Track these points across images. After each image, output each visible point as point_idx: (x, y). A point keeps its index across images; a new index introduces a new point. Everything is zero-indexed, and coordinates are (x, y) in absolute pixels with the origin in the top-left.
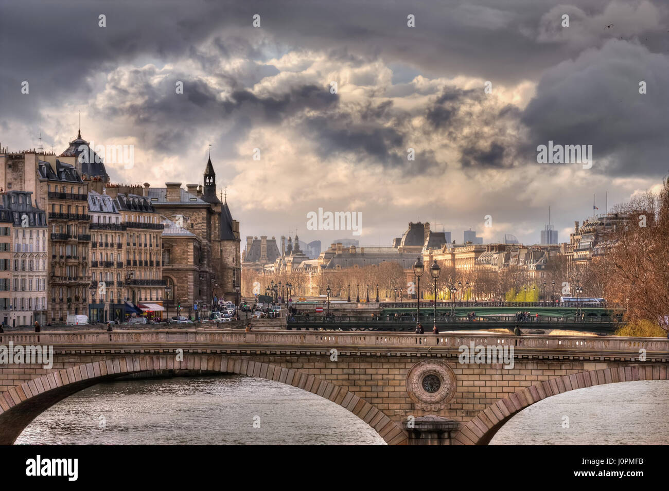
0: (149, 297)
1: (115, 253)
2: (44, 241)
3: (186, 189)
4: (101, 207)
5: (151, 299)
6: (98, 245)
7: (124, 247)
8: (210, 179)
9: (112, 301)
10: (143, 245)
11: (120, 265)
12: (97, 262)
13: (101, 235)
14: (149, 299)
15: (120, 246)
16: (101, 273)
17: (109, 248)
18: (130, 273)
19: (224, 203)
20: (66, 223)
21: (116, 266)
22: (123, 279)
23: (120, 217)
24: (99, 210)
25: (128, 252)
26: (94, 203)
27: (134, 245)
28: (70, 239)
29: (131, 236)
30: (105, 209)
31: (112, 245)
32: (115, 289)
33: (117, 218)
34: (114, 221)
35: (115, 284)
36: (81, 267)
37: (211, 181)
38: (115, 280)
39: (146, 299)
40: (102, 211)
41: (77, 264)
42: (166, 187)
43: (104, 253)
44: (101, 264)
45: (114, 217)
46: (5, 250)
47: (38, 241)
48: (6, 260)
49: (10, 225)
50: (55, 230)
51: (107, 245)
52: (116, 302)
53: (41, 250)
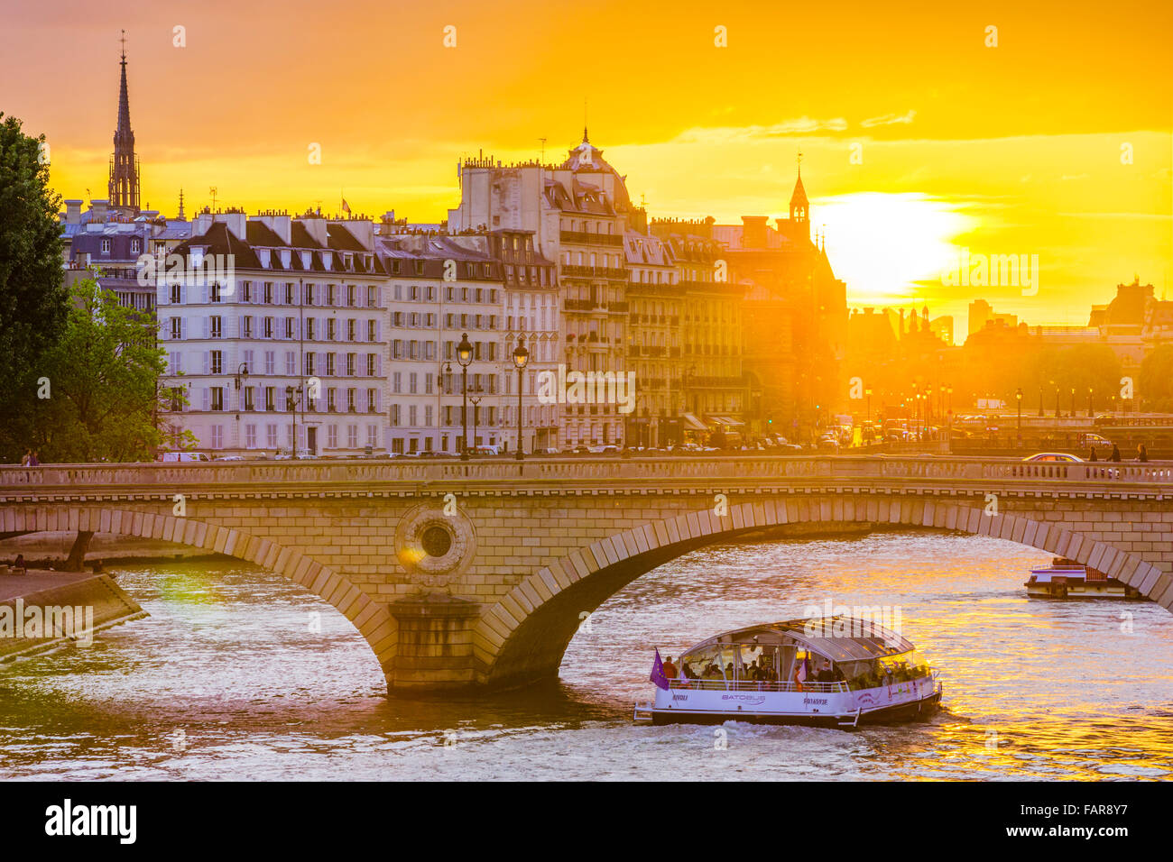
0: (720, 406)
1: (668, 333)
2: (553, 313)
3: (775, 227)
4: (645, 257)
5: (724, 410)
6: (640, 318)
7: (682, 323)
8: (799, 210)
9: (663, 412)
10: (711, 319)
11: (675, 352)
12: (639, 347)
13: (645, 302)
14: (720, 410)
15: (675, 321)
16: (645, 366)
17: (658, 324)
18: (690, 365)
19: (820, 248)
20: (587, 283)
21: (668, 355)
22: (679, 377)
23: (675, 273)
24: (642, 261)
25: (687, 331)
26: (634, 250)
27: (697, 319)
28: (595, 310)
29: (692, 305)
30: (650, 262)
31: (663, 320)
32: (666, 390)
33: (671, 275)
34: (665, 279)
35: (668, 383)
36: (612, 355)
37: (802, 214)
38: (668, 378)
39: (715, 410)
40: (646, 263)
41: (606, 351)
42: (742, 223)
43: (649, 331)
44: (646, 350)
45: (665, 273)
46: (491, 326)
47: (544, 313)
48: (492, 344)
49: (499, 287)
50: (574, 294)
51: (654, 319)
52: (668, 414)
53: (549, 328)
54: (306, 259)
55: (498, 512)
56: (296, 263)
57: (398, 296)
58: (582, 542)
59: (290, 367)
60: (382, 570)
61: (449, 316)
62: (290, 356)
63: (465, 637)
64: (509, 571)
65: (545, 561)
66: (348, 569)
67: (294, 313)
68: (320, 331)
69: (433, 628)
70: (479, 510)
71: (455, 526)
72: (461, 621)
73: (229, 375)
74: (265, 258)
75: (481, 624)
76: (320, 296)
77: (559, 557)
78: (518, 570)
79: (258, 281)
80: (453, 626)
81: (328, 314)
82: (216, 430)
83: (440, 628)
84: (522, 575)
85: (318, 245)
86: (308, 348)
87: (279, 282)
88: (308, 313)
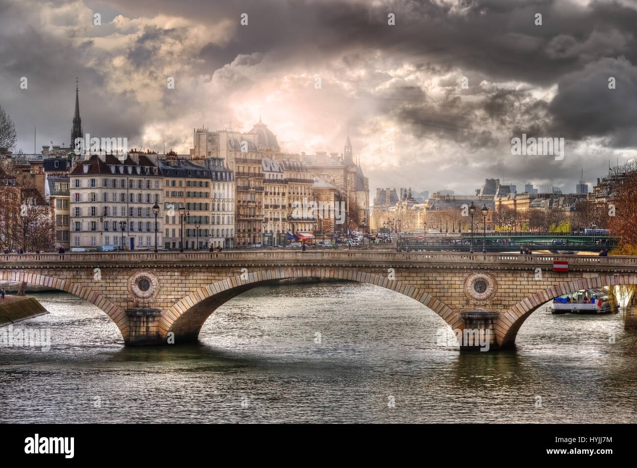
0: (303, 229)
1: (281, 199)
2: (232, 191)
3: (330, 156)
4: (271, 168)
5: (305, 230)
6: (269, 194)
7: (287, 195)
8: (348, 149)
9: (278, 231)
10: (300, 194)
11: (284, 207)
12: (268, 205)
13: (271, 187)
14: (303, 230)
15: (284, 194)
16: (271, 212)
17: (276, 196)
18: (290, 213)
19: (358, 166)
20: (247, 179)
21: (281, 208)
22: (285, 217)
23: (284, 175)
24: (270, 170)
25: (289, 198)
26: (267, 166)
27: (294, 193)
28: (250, 190)
29: (291, 188)
30: (273, 170)
31: (278, 194)
32: (280, 223)
33: (282, 175)
34: (279, 177)
35: (281, 220)
36: (257, 208)
37: (349, 151)
38: (281, 217)
39: (302, 230)
40: (271, 171)
41: (254, 207)
42: (316, 154)
43: (273, 199)
44: (271, 206)
45: (279, 175)
46: (206, 197)
47: (228, 191)
48: (207, 204)
49: (209, 181)
50: (240, 183)
51: (275, 194)
52: (281, 232)
53: (230, 197)
54: (130, 170)
55: (169, 273)
56: (126, 172)
57: (167, 184)
58: (202, 286)
59: (123, 214)
60: (122, 297)
61: (189, 192)
62: (123, 209)
63: (156, 324)
64: (173, 297)
65: (187, 293)
66: (108, 296)
67: (125, 191)
68: (136, 198)
69: (142, 320)
70: (161, 272)
71: (152, 279)
72: (154, 317)
73: (98, 217)
74: (113, 169)
75: (162, 318)
76: (135, 184)
77: (193, 292)
78: (176, 297)
79: (110, 178)
80: (151, 319)
81: (139, 192)
82: (93, 239)
83: (145, 320)
84: (178, 299)
85: (135, 164)
86: (131, 205)
87: (119, 179)
88: (131, 191)
